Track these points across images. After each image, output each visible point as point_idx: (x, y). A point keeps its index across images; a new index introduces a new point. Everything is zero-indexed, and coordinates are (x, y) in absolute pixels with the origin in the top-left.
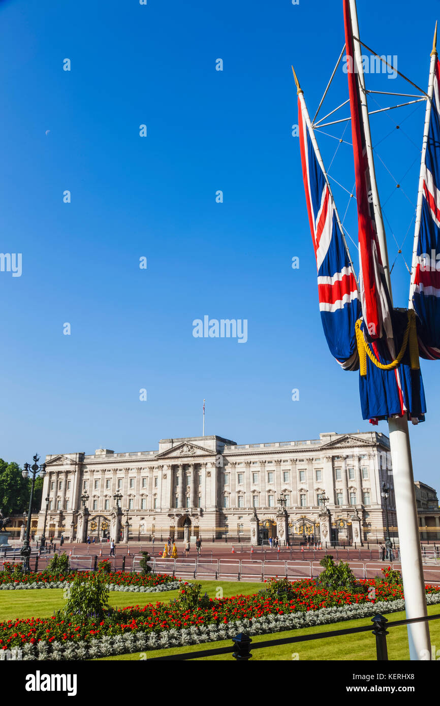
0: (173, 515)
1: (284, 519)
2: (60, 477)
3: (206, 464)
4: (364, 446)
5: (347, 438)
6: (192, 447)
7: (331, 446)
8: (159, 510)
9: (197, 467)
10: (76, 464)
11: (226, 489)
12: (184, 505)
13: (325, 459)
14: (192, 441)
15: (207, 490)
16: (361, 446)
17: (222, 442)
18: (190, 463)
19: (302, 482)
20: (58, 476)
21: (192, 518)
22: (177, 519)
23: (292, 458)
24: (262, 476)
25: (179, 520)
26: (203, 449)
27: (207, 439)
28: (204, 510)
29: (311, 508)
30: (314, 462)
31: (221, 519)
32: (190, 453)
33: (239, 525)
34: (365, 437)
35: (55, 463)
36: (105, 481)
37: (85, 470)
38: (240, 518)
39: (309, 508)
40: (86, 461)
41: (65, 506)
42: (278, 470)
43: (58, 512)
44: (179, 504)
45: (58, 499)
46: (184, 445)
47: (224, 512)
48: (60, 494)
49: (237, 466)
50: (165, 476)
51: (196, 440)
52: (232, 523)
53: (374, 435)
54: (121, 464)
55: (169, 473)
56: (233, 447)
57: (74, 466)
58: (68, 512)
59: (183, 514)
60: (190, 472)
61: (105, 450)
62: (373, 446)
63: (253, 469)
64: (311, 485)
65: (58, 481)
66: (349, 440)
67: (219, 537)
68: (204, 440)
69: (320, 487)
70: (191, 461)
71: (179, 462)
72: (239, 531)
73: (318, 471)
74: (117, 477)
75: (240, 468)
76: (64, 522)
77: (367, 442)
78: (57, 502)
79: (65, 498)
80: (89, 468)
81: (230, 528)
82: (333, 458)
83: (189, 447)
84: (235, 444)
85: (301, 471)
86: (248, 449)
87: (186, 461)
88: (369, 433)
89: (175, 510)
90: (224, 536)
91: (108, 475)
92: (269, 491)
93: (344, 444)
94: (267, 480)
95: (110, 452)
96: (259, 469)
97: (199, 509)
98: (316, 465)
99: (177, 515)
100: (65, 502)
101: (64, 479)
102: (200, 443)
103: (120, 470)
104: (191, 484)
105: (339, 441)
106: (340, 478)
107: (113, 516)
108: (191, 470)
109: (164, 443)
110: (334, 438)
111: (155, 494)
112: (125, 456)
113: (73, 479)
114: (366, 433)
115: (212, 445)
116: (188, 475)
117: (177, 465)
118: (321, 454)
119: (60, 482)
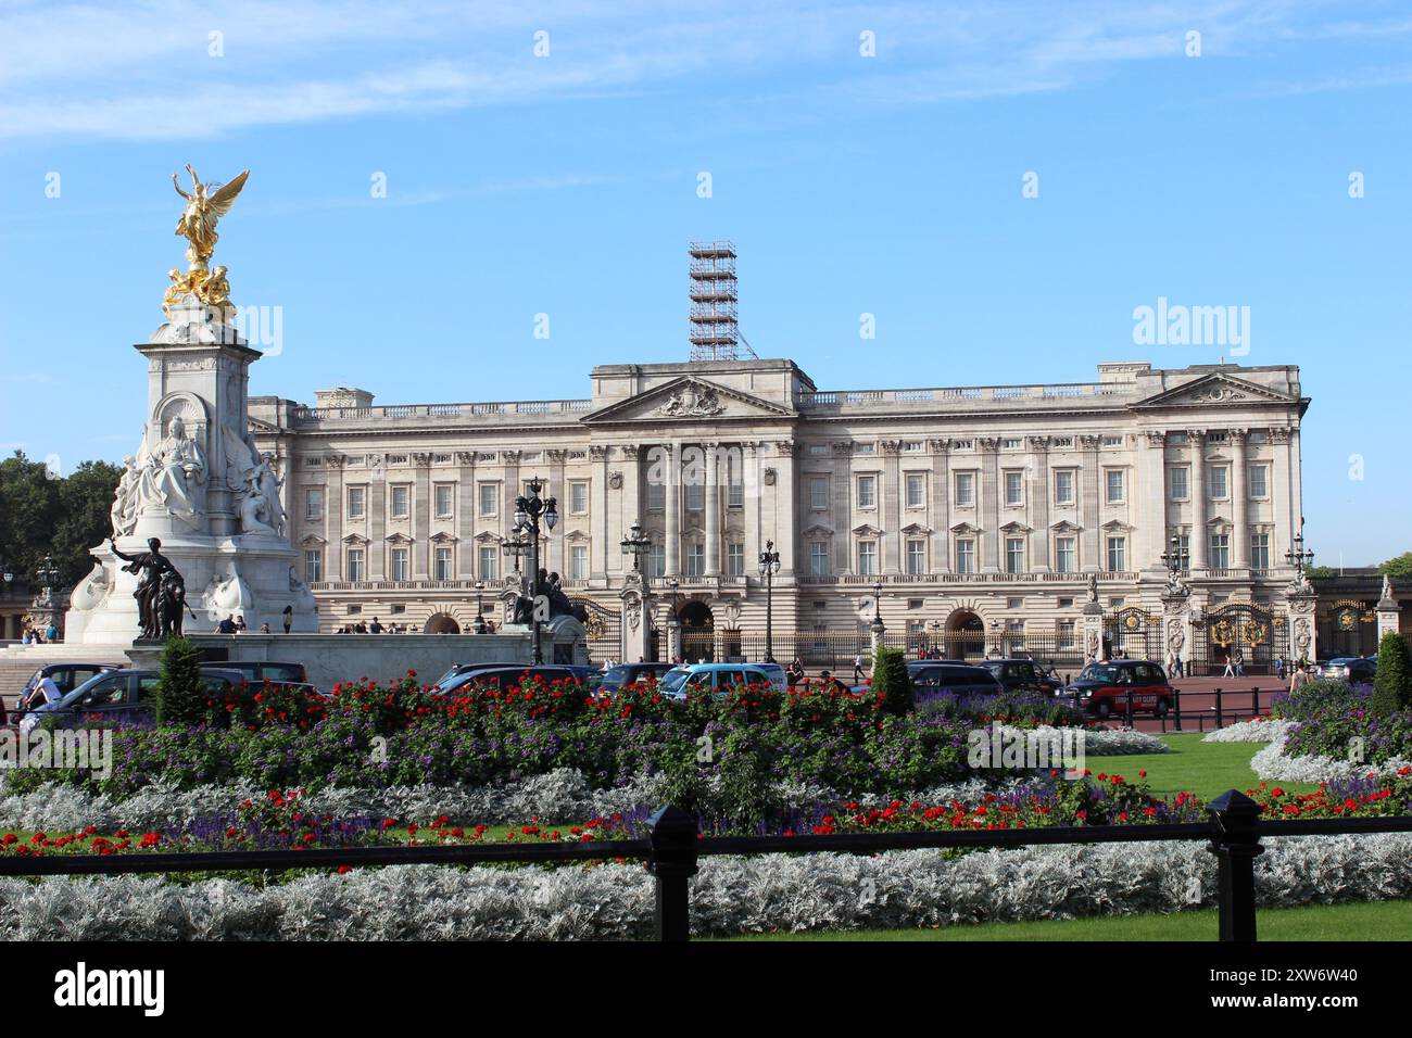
0: (654, 596)
3: (761, 446)
6: (710, 394)
7: (1166, 403)
8: (602, 583)
10: (279, 436)
11: (819, 520)
12: (689, 568)
13: (1141, 440)
14: (707, 373)
15: (763, 522)
19: (1064, 502)
21: (716, 607)
23: (1033, 434)
24: (937, 488)
26: (746, 398)
27: (762, 373)
28: (757, 581)
30: (1102, 447)
31: (806, 607)
32: (705, 412)
36: (389, 492)
37: (311, 458)
40: (317, 427)
42: (989, 469)
46: (683, 386)
47: (817, 586)
49: (854, 453)
50: (617, 481)
51: (722, 372)
54: (445, 440)
55: (630, 470)
63: (906, 464)
64: (1093, 514)
66: (1221, 388)
68: (750, 373)
69: (1119, 519)
70: (710, 433)
71: (667, 438)
73: (1114, 474)
74: (433, 479)
75: (864, 461)
77: (1276, 395)
80: (324, 448)
82: (1165, 438)
83: (701, 391)
85: (1062, 472)
86: (890, 405)
87: (689, 432)
88: (1280, 369)
89: (655, 582)
92: (961, 529)
93: (1203, 399)
94: (953, 498)
96: (928, 464)
97: (740, 580)
98: (1109, 456)
102: (741, 383)
103: (441, 458)
104: (705, 506)
105: (1190, 391)
109: (612, 377)
111: (575, 536)
115: (778, 388)
117: (660, 444)
118: (1133, 425)
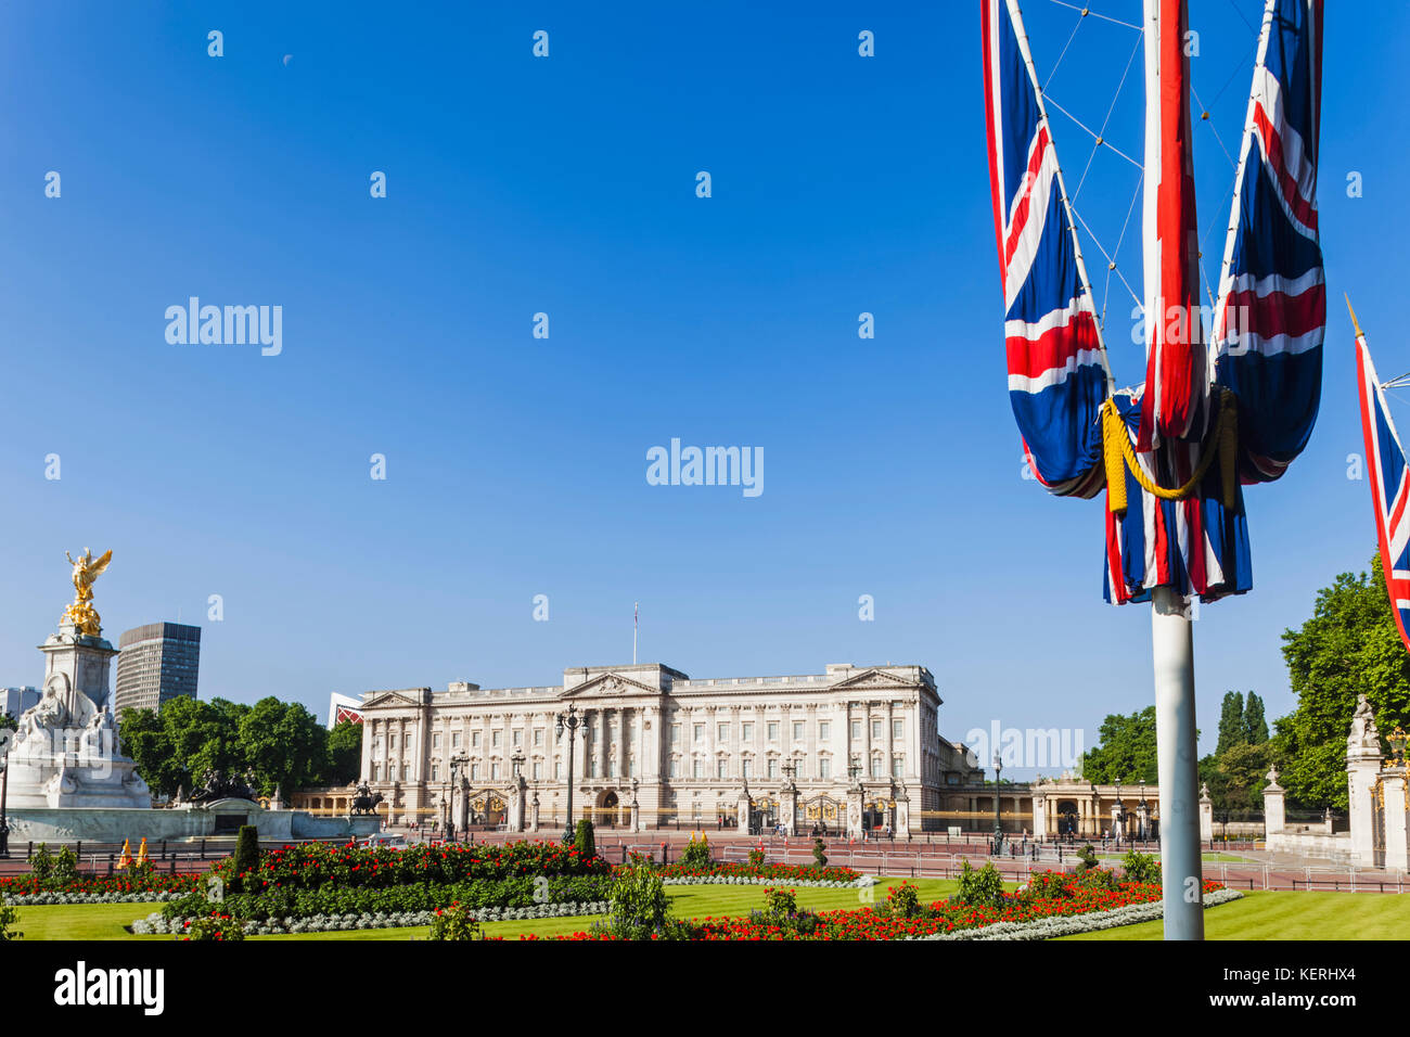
0: (589, 788)
1: (792, 796)
2: (391, 727)
3: (644, 709)
4: (900, 688)
5: (874, 674)
6: (620, 682)
7: (848, 685)
9: (628, 713)
10: (419, 707)
11: (675, 748)
12: (606, 774)
13: (836, 706)
14: (620, 671)
15: (645, 750)
16: (895, 688)
17: (670, 675)
18: (617, 707)
19: (798, 740)
20: (388, 726)
21: (619, 794)
22: (595, 795)
23: (783, 703)
24: (733, 731)
25: (599, 797)
26: (638, 685)
27: (645, 670)
28: (640, 780)
29: (810, 780)
30: (818, 709)
31: (667, 794)
32: (617, 692)
33: (694, 806)
34: (902, 673)
35: (381, 705)
36: (471, 734)
37: (435, 717)
38: (696, 794)
39: (807, 780)
40: (435, 702)
41: (403, 774)
42: (759, 721)
43: (393, 784)
44: (598, 771)
45: (390, 764)
46: (606, 678)
47: (672, 784)
48: (394, 754)
49: (693, 713)
51: (626, 671)
52: (684, 802)
53: (916, 671)
54: (496, 708)
56: (686, 683)
57: (416, 710)
58: (410, 784)
59: (605, 787)
60: (617, 722)
61: (465, 684)
62: (914, 688)
63: (719, 718)
64: (812, 745)
65: (388, 734)
66: (877, 677)
67: (663, 822)
68: (640, 670)
69: (826, 749)
70: (620, 704)
71: (599, 705)
72: (694, 814)
73: (823, 723)
74: (491, 727)
75: (697, 717)
76: (402, 801)
77: (906, 681)
78: (388, 769)
79: (402, 763)
80: (442, 713)
81: (680, 808)
82: (850, 705)
83: (616, 681)
84: (685, 678)
85: (797, 723)
86: (711, 687)
87: (609, 704)
88: (909, 667)
89: (591, 781)
90: (670, 822)
91: (475, 725)
92: (745, 753)
93: (868, 683)
94: (741, 737)
95: (473, 687)
96: (728, 718)
97: (631, 780)
98: (821, 714)
99: (595, 789)
100: (403, 768)
101: (400, 732)
102: (635, 676)
103: (496, 717)
104: (617, 741)
105: (861, 679)
106: (859, 736)
107: (513, 790)
108: (618, 718)
109: (573, 673)
110: (853, 674)
111: (557, 757)
112: (504, 695)
113: (415, 730)
114: (904, 667)
115: (653, 678)
116: (612, 726)
117: (594, 710)
118: (831, 698)
119: (392, 737)
